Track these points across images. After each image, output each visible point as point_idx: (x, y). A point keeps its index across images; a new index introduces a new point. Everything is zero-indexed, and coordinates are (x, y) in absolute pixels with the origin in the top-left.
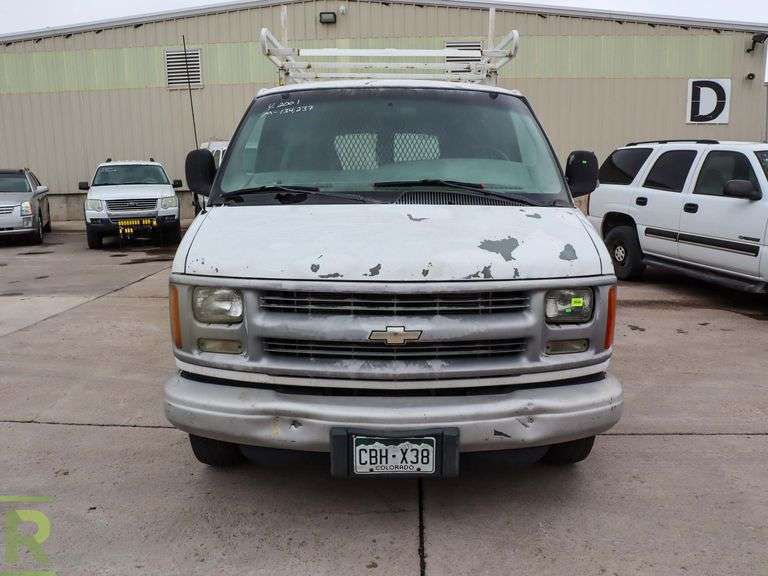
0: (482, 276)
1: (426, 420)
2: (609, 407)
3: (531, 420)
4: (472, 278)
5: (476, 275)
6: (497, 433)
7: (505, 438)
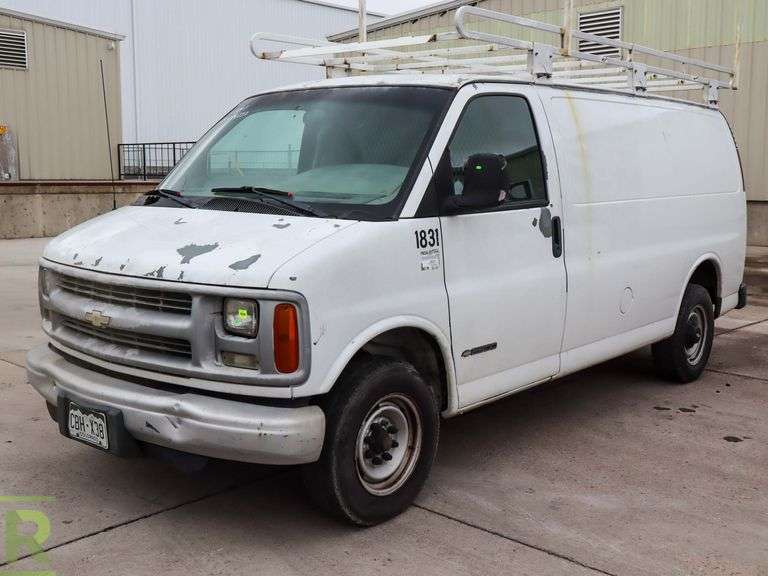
0: (156, 274)
1: (102, 397)
2: (257, 432)
3: (180, 422)
4: (149, 276)
5: (152, 274)
6: (149, 425)
7: (155, 432)
